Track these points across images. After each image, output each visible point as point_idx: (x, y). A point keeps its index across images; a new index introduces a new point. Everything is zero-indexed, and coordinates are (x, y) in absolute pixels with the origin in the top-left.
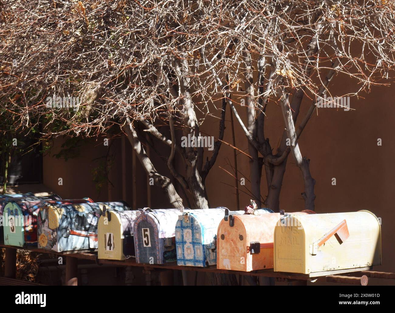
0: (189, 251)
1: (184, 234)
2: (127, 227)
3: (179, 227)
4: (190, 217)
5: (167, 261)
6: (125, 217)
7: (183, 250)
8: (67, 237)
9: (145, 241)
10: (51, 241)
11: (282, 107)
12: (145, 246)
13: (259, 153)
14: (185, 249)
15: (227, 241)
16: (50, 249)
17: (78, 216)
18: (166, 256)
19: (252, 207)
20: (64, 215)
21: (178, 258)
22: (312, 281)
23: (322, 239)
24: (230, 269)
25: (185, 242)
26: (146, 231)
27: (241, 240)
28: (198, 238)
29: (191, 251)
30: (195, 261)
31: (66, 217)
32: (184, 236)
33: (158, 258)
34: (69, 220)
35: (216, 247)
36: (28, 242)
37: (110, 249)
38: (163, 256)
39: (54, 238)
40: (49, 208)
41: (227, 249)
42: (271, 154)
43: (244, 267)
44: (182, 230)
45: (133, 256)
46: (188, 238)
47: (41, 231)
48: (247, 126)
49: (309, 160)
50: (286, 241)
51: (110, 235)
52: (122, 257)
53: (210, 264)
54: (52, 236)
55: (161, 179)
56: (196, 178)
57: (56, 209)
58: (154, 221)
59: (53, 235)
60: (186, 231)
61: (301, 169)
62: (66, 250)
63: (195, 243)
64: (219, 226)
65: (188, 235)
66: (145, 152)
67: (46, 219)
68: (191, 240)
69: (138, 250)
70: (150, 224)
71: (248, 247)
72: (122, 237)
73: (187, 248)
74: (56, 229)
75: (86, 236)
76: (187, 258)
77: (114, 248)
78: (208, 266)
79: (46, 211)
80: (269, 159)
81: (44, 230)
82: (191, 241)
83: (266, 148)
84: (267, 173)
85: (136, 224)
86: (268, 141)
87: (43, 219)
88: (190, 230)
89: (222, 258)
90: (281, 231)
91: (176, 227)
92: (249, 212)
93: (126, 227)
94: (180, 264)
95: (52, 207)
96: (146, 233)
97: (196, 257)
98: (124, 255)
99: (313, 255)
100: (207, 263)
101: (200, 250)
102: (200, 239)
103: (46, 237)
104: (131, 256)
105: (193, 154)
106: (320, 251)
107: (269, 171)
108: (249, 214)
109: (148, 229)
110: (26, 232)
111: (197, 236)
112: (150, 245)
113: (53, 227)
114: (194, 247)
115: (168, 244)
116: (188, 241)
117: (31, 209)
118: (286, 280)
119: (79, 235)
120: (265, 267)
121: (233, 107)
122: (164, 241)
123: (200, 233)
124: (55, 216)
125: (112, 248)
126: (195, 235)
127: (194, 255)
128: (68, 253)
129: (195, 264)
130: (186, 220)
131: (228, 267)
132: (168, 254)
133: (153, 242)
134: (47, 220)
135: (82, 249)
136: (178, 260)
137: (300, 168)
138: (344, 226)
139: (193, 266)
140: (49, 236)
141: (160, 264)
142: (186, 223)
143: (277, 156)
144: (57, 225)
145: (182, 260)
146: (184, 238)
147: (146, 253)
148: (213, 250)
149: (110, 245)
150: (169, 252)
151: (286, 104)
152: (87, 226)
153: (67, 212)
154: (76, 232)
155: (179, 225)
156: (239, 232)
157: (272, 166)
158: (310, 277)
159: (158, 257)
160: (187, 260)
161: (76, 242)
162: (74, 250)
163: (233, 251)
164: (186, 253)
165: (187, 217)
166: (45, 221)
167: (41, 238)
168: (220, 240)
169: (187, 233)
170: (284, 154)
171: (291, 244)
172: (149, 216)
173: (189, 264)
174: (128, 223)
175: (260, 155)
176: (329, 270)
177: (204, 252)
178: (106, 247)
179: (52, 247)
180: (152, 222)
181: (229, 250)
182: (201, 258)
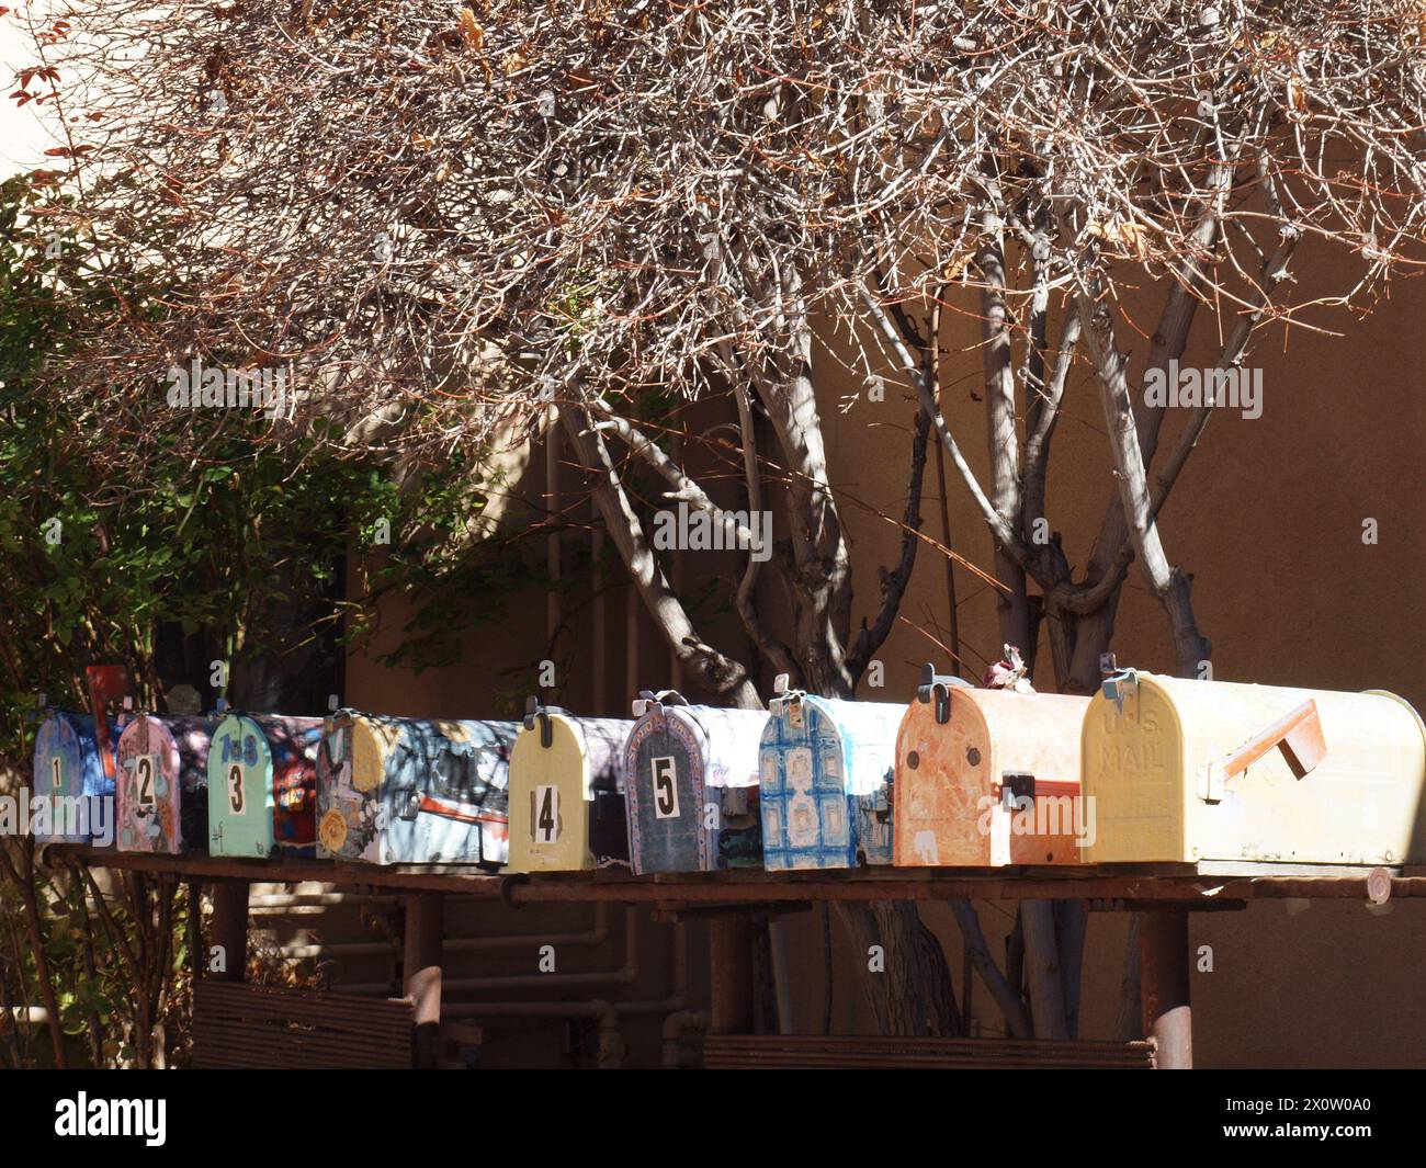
0: (803, 820)
1: (789, 764)
2: (606, 765)
3: (771, 745)
4: (808, 709)
5: (732, 863)
6: (597, 733)
7: (785, 817)
8: (411, 818)
9: (661, 800)
10: (359, 830)
11: (1104, 400)
12: (660, 815)
13: (1029, 580)
14: (790, 813)
15: (928, 773)
16: (356, 858)
17: (448, 752)
18: (726, 845)
19: (1009, 667)
20: (404, 748)
21: (767, 847)
22: (1206, 893)
23: (1239, 753)
24: (937, 864)
25: (792, 793)
26: (663, 765)
27: (973, 765)
28: (831, 774)
29: (808, 820)
30: (824, 850)
31: (411, 754)
32: (789, 773)
33: (702, 852)
34: (420, 763)
35: (890, 807)
36: (287, 844)
37: (548, 838)
38: (720, 846)
39: (368, 819)
40: (354, 723)
41: (927, 800)
42: (1067, 579)
43: (983, 852)
44: (782, 753)
45: (622, 862)
46: (800, 779)
47: (327, 800)
48: (993, 493)
49: (1191, 576)
50: (1119, 759)
51: (549, 792)
52: (587, 860)
53: (870, 861)
54: (362, 813)
55: (718, 665)
56: (827, 648)
57: (379, 727)
58: (690, 732)
59: (364, 810)
60: (793, 754)
61: (1165, 608)
62: (407, 861)
63: (824, 792)
64: (902, 725)
65: (799, 766)
66: (665, 583)
67: (344, 759)
68: (811, 783)
69: (636, 830)
70: (679, 741)
71: (994, 785)
72: (588, 796)
73: (797, 812)
74: (377, 789)
75: (475, 822)
76: (797, 842)
77: (559, 832)
78: (866, 868)
79: (344, 736)
80: (1061, 595)
81: (337, 797)
82: (808, 785)
83: (1052, 563)
84: (1053, 643)
85: (632, 748)
86: (1060, 540)
87: (336, 760)
88: (809, 751)
89: (909, 830)
90: (1103, 729)
91: (762, 746)
92: (998, 680)
93: (601, 764)
94: (774, 865)
95: (364, 720)
96: (665, 772)
97: (826, 837)
98: (592, 855)
99: (1209, 801)
100: (861, 856)
101: (838, 812)
102: (839, 779)
103: (343, 819)
104: (614, 861)
105: (819, 566)
106: (1233, 792)
107: (1061, 636)
108: (1000, 687)
109: (672, 760)
110: (279, 810)
111: (830, 767)
112: (676, 813)
113: (365, 783)
114: (818, 805)
115: (736, 807)
116: (800, 789)
117: (301, 738)
118: (1121, 902)
119: (453, 816)
120: (1050, 857)
121: (949, 435)
122: (723, 796)
123: (837, 757)
124: (372, 748)
125: (553, 832)
126: (823, 764)
127: (817, 831)
128: (414, 871)
129: (822, 862)
130: (796, 719)
131: (930, 858)
132: (734, 840)
133: (688, 800)
134: (346, 764)
135: (460, 861)
136: (768, 852)
137: (1162, 600)
138: (1308, 720)
139: (816, 867)
140: (353, 815)
141: (709, 869)
142: (795, 727)
143: (1088, 585)
144: (379, 774)
145: (779, 851)
146: (788, 779)
147: (663, 840)
148: (883, 816)
149: (547, 824)
150: (737, 833)
151: (1116, 390)
152: (479, 790)
153: (413, 739)
154: (440, 806)
155: (772, 737)
156: (967, 737)
157: (1071, 618)
158: (1200, 873)
159: (701, 847)
160: (798, 851)
161: (443, 839)
162: (432, 864)
163: (946, 803)
164: (792, 827)
165: (797, 709)
166: (340, 766)
167: (327, 824)
168: (906, 770)
169: (799, 761)
170: (1111, 573)
171: (1138, 767)
172: (674, 717)
173: (804, 864)
174: (608, 752)
175: (1034, 589)
176: (1260, 858)
177: (852, 819)
178: (533, 833)
179: (362, 850)
180: (685, 737)
181: (934, 801)
182: (843, 841)
